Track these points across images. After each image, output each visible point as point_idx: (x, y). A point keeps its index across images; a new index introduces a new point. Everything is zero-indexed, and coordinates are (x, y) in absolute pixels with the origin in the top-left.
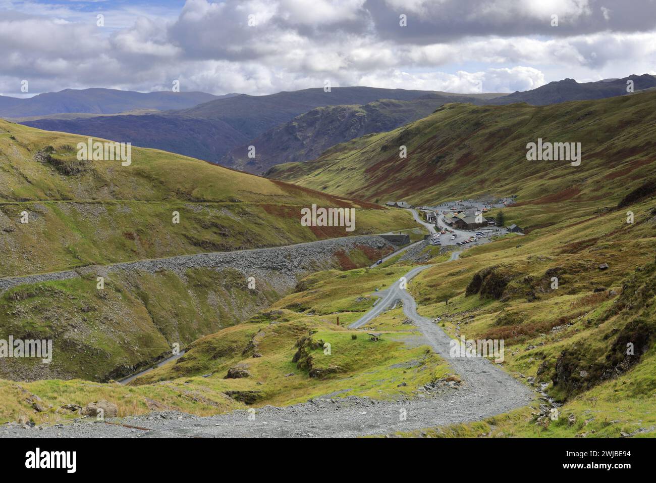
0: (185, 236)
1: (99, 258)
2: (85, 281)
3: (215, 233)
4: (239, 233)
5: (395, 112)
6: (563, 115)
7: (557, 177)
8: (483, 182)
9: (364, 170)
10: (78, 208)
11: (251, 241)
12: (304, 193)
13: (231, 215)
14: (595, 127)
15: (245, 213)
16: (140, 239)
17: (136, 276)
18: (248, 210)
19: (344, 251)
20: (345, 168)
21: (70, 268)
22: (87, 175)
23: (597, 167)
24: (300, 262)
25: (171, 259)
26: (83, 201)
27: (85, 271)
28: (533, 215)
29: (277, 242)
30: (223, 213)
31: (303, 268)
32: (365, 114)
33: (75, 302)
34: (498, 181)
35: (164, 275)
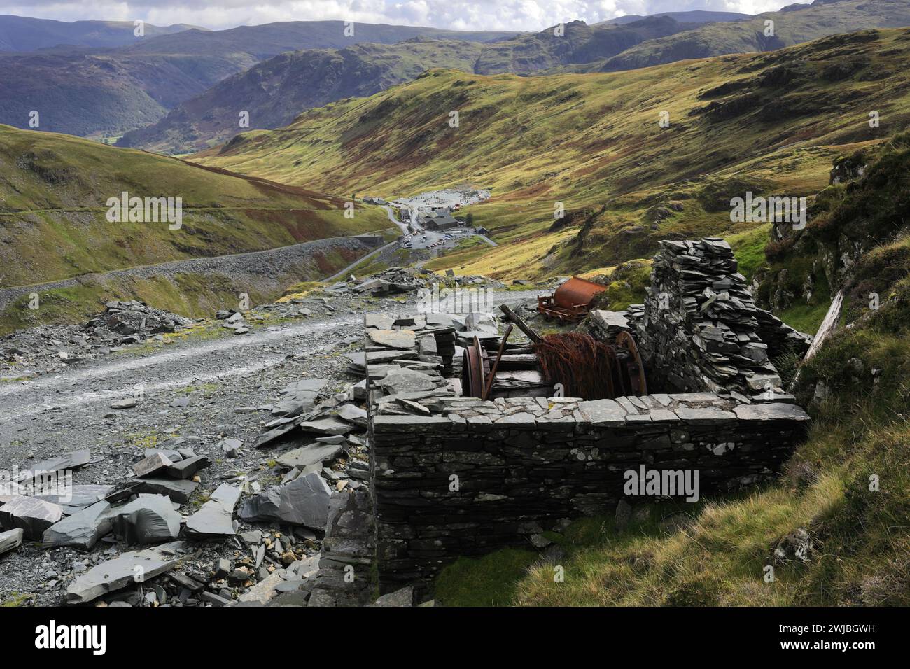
0: (172, 242)
1: (95, 266)
2: (86, 289)
3: (201, 239)
4: (223, 239)
5: (377, 58)
6: (549, 95)
7: (533, 168)
8: (462, 168)
9: (340, 144)
10: (67, 216)
11: (235, 246)
12: (282, 195)
13: (214, 221)
14: (577, 112)
15: (228, 219)
16: (131, 247)
17: (131, 282)
18: (230, 215)
19: (321, 253)
20: (320, 140)
21: (71, 277)
22: (73, 182)
23: (571, 159)
24: (281, 266)
25: (162, 265)
26: (71, 209)
27: (85, 279)
28: (501, 214)
29: (259, 247)
30: (207, 219)
31: (284, 271)
32: (341, 61)
33: (81, 308)
34: (476, 168)
35: (157, 281)
